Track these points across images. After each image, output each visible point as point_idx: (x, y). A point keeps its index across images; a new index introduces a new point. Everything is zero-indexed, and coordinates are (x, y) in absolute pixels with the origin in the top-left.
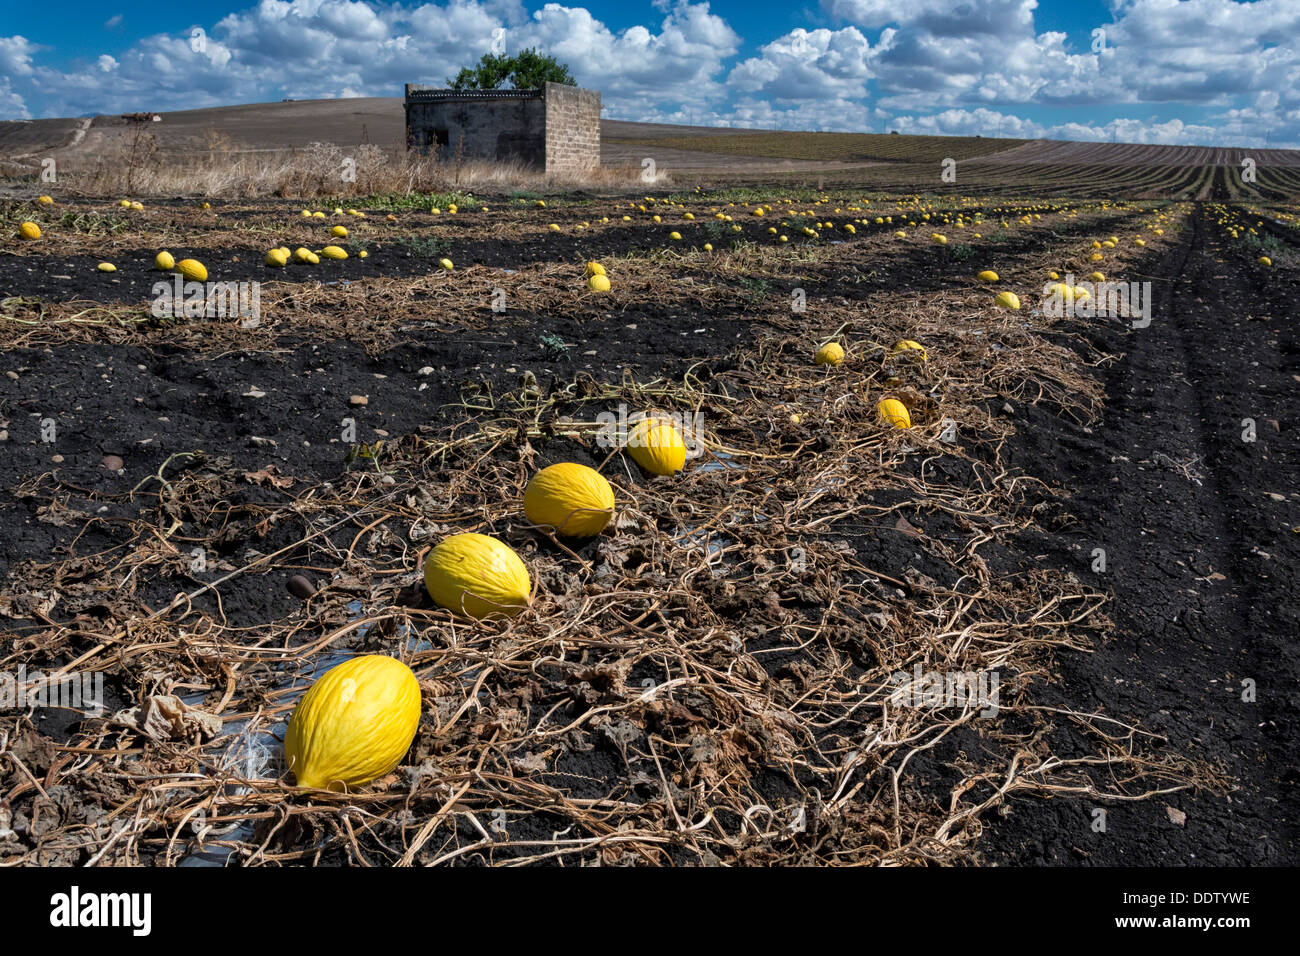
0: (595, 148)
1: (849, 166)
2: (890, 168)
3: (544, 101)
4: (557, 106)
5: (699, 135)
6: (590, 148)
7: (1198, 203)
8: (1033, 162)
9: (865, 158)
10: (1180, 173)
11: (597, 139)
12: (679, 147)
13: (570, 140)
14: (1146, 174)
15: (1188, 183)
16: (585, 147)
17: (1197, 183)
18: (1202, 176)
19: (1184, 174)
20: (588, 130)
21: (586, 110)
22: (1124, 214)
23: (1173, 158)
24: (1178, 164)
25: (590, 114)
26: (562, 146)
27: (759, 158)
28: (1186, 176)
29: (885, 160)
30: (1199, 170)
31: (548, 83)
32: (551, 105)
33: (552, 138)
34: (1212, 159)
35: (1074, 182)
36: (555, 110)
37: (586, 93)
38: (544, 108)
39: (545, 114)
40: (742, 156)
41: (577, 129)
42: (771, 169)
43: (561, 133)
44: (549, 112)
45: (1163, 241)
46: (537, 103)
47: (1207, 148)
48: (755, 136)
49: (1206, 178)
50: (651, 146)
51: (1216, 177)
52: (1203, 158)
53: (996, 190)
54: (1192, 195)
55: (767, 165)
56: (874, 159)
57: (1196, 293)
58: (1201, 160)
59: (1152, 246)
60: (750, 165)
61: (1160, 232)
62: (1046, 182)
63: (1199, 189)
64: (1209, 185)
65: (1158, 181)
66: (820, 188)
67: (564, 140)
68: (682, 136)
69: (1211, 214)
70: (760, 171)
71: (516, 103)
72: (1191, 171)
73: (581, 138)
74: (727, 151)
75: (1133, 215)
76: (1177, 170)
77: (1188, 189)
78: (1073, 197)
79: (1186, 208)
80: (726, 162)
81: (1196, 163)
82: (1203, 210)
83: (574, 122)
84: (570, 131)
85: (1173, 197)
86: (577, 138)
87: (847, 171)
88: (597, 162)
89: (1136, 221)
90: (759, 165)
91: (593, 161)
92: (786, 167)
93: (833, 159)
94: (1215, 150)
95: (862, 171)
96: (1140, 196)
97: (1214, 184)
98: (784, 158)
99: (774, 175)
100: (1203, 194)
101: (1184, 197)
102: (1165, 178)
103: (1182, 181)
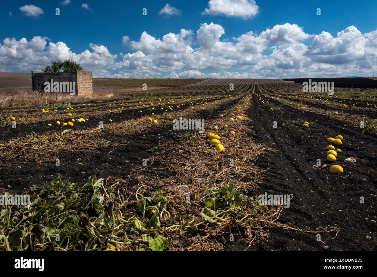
0: (91, 88)
1: (157, 88)
2: (169, 88)
3: (76, 75)
4: (80, 77)
5: (111, 81)
6: (90, 88)
7: (253, 94)
8: (208, 85)
9: (161, 86)
10: (246, 86)
11: (92, 85)
12: (105, 85)
13: (84, 86)
14: (238, 87)
15: (249, 89)
16: (88, 87)
17: (251, 89)
18: (252, 87)
19: (248, 86)
20: (89, 83)
21: (88, 77)
22: (237, 99)
23: (244, 82)
24: (246, 84)
25: (89, 78)
26: (82, 87)
27: (130, 87)
28: (248, 87)
29: (167, 86)
30: (251, 85)
31: (77, 70)
32: (78, 76)
33: (79, 85)
34: (254, 82)
35: (220, 90)
36: (79, 77)
37: (88, 72)
38: (77, 77)
39: (77, 79)
40: (125, 87)
41: (86, 82)
42: (135, 90)
43: (81, 84)
44: (78, 78)
45: (249, 106)
46: (74, 76)
47: (252, 79)
48: (128, 81)
49: (253, 87)
50: (96, 85)
51: (256, 87)
52: (252, 82)
53: (200, 93)
54: (251, 92)
55: (132, 89)
56: (164, 86)
57: (261, 116)
58: (251, 82)
59: (248, 107)
60: (128, 89)
61: (248, 103)
62: (213, 90)
63: (252, 90)
64: (254, 89)
65: (241, 89)
66: (152, 95)
67: (82, 86)
68: (106, 82)
69: (257, 97)
70: (131, 91)
71: (67, 76)
72: (249, 86)
73: (87, 85)
74: (120, 85)
75: (239, 99)
76: (245, 85)
77: (249, 90)
78: (221, 94)
79: (250, 96)
80: (120, 89)
81: (250, 83)
82: (254, 96)
83: (85, 81)
84: (84, 83)
85: (246, 93)
86: (86, 85)
87: (157, 90)
88: (92, 92)
89: (241, 100)
90: (130, 89)
91: (91, 91)
92: (139, 89)
93: (152, 86)
94: (254, 80)
95: (161, 89)
96: (238, 93)
97: (255, 89)
98: (137, 87)
99: (136, 92)
100: (253, 92)
101: (249, 93)
102: (243, 88)
103: (247, 88)
